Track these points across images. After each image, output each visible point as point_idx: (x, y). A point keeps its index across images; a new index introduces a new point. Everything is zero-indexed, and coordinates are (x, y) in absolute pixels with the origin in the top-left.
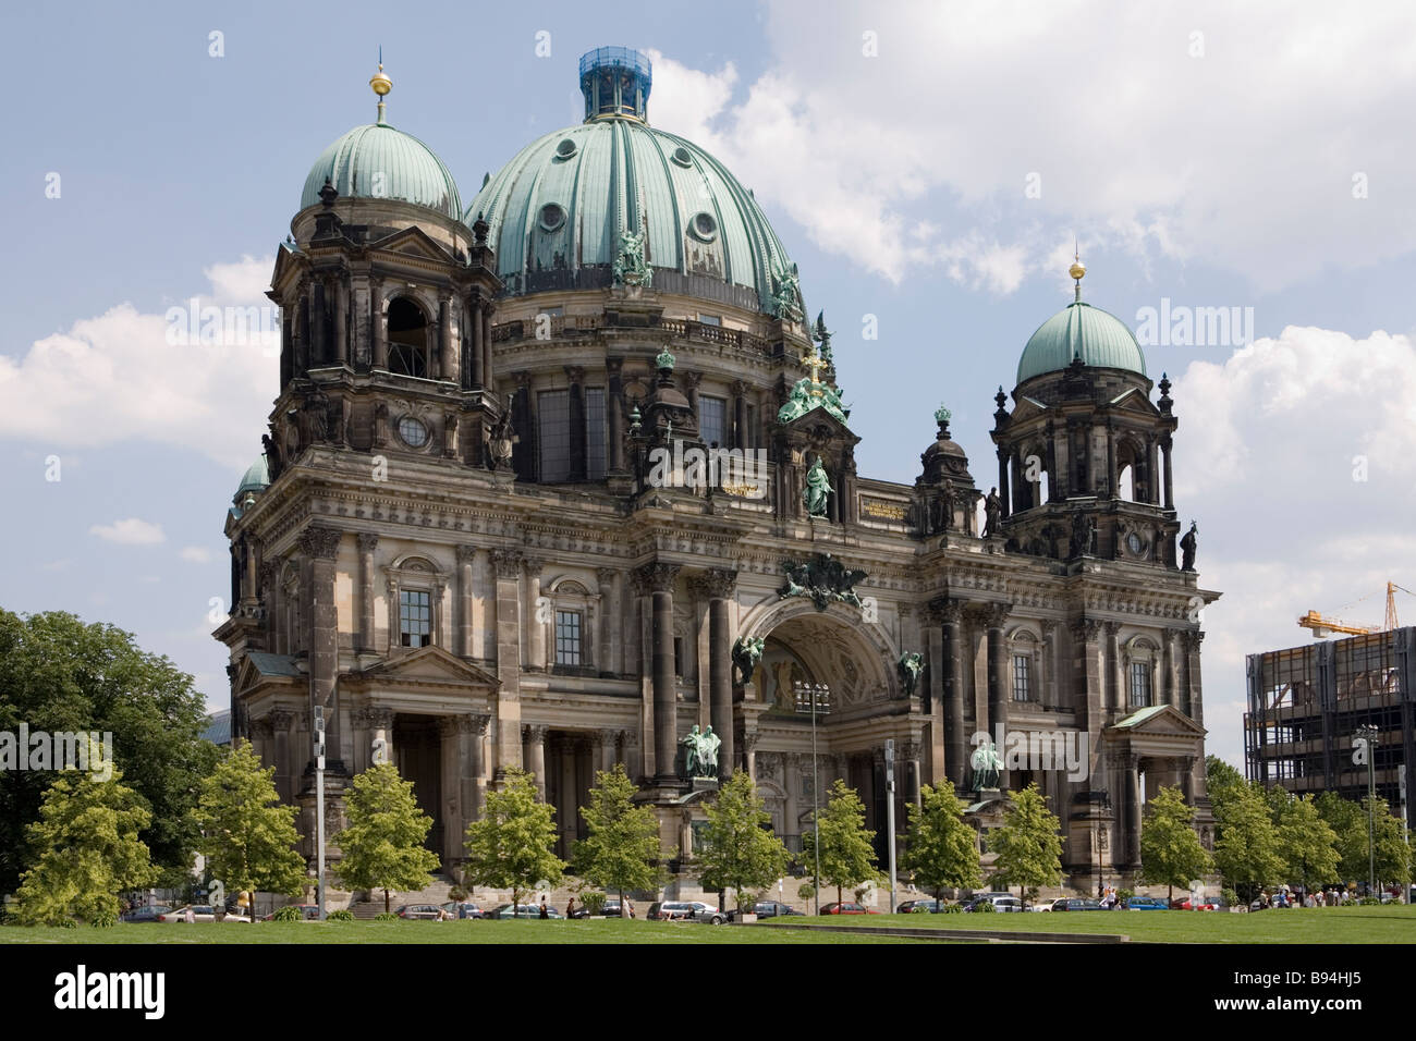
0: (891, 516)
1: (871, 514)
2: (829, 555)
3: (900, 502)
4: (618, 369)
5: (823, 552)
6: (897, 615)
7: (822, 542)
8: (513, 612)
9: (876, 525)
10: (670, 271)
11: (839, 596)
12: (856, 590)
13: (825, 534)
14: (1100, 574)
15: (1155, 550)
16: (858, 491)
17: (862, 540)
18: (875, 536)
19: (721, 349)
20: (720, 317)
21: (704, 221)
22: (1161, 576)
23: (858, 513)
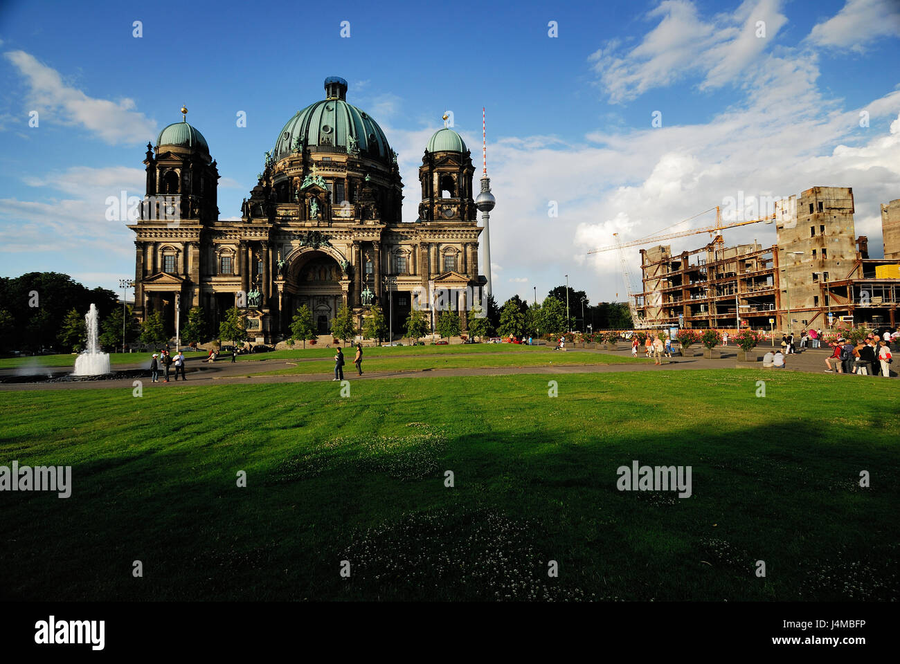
7: (313, 227)
8: (198, 259)
9: (339, 219)
10: (314, 145)
11: (320, 244)
12: (329, 241)
13: (316, 224)
14: (429, 226)
15: (457, 214)
16: (332, 208)
17: (333, 224)
18: (338, 223)
19: (324, 167)
20: (330, 157)
21: (326, 128)
22: (459, 224)
23: (332, 216)
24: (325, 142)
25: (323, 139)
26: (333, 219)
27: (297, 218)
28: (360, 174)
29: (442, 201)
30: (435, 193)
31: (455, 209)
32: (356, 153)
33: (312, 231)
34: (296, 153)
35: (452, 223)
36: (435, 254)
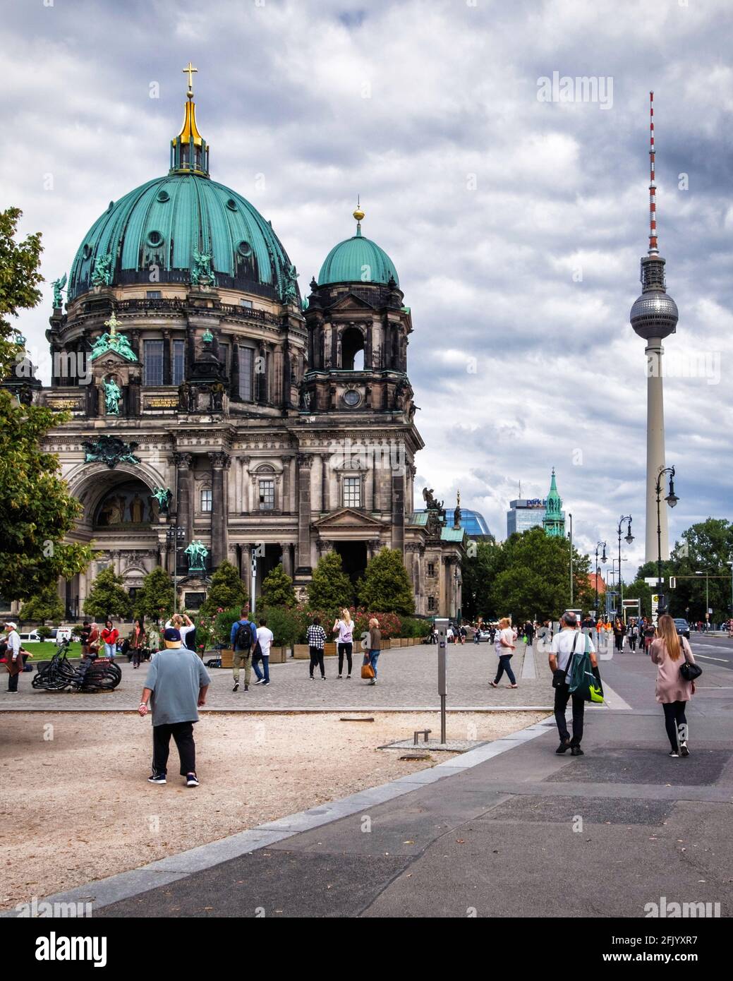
0: (167, 405)
1: (153, 406)
2: (109, 436)
3: (172, 396)
4: (89, 336)
5: (105, 434)
6: (167, 465)
7: (110, 428)
9: (155, 412)
10: (131, 270)
11: (121, 459)
12: (135, 453)
13: (112, 423)
14: (312, 423)
15: (366, 400)
16: (142, 394)
17: (143, 423)
18: (153, 419)
19: (146, 312)
20: (160, 291)
21: (155, 236)
22: (369, 418)
23: (142, 407)
24: (151, 263)
25: (148, 257)
26: (145, 412)
27: (82, 413)
29: (338, 376)
30: (327, 361)
31: (362, 391)
32: (205, 282)
33: (107, 437)
34: (97, 286)
35: (356, 416)
36: (324, 476)
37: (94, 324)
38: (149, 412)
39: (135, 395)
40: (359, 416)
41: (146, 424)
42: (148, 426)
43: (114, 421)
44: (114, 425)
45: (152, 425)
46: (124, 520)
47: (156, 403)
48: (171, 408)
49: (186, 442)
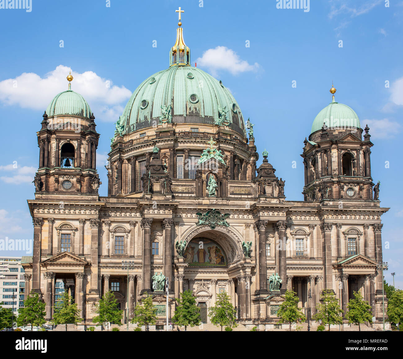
0: (243, 192)
1: (235, 192)
2: (214, 209)
5: (212, 208)
7: (212, 205)
8: (96, 238)
9: (236, 196)
10: (180, 115)
11: (219, 223)
12: (227, 220)
13: (214, 202)
14: (331, 205)
15: (359, 194)
16: (229, 185)
17: (230, 202)
18: (236, 200)
19: (196, 139)
20: (198, 128)
21: (193, 97)
22: (362, 204)
23: (229, 193)
24: (193, 111)
25: (190, 109)
26: (230, 196)
27: (193, 195)
28: (230, 147)
29: (344, 179)
30: (335, 171)
31: (357, 188)
32: (227, 124)
33: (212, 210)
34: (165, 123)
35: (354, 203)
36: (338, 236)
37: (164, 145)
38: (233, 196)
39: (225, 186)
40: (356, 203)
41: (232, 203)
42: (233, 204)
43: (215, 200)
44: (214, 203)
45: (235, 204)
46: (194, 261)
47: (237, 190)
48: (245, 194)
49: (266, 214)
